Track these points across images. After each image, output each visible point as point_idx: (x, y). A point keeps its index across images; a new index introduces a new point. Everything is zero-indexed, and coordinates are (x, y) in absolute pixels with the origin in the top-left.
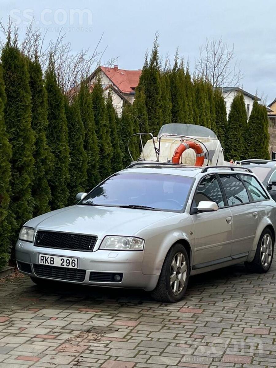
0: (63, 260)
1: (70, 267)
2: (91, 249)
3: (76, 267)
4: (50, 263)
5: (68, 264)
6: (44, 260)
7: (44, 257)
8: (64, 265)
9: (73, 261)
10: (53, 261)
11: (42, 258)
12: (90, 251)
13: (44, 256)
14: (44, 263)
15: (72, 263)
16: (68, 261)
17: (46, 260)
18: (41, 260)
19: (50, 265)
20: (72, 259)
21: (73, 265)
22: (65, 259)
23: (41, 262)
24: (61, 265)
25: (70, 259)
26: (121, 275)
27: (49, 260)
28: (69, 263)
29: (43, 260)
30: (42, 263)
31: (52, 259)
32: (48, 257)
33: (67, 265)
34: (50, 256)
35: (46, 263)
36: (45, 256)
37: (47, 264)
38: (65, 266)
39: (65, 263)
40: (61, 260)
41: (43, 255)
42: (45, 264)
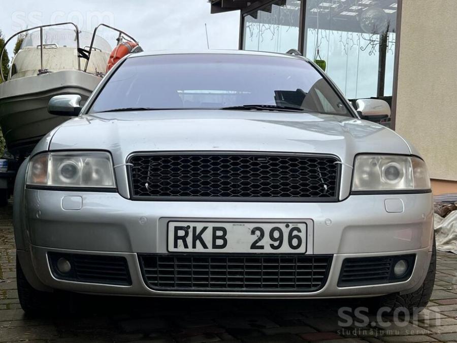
0: (258, 233)
1: (285, 249)
2: (333, 194)
3: (301, 250)
4: (209, 244)
5: (276, 244)
6: (189, 240)
7: (186, 229)
8: (262, 247)
9: (295, 233)
10: (223, 237)
11: (181, 233)
12: (331, 198)
13: (189, 227)
14: (186, 246)
15: (291, 238)
16: (276, 234)
17: (197, 237)
18: (177, 238)
19: (210, 250)
20: (291, 226)
21: (295, 242)
22: (267, 228)
23: (176, 246)
24: (254, 246)
25: (282, 226)
26: (409, 259)
27: (207, 237)
28: (281, 239)
29: (183, 239)
30: (181, 248)
31: (220, 233)
32: (205, 229)
33: (272, 246)
34: (211, 226)
35: (194, 246)
36: (192, 225)
37: (199, 248)
38: (268, 250)
39: (266, 241)
40: (253, 232)
41: (185, 225)
42: (190, 249)
